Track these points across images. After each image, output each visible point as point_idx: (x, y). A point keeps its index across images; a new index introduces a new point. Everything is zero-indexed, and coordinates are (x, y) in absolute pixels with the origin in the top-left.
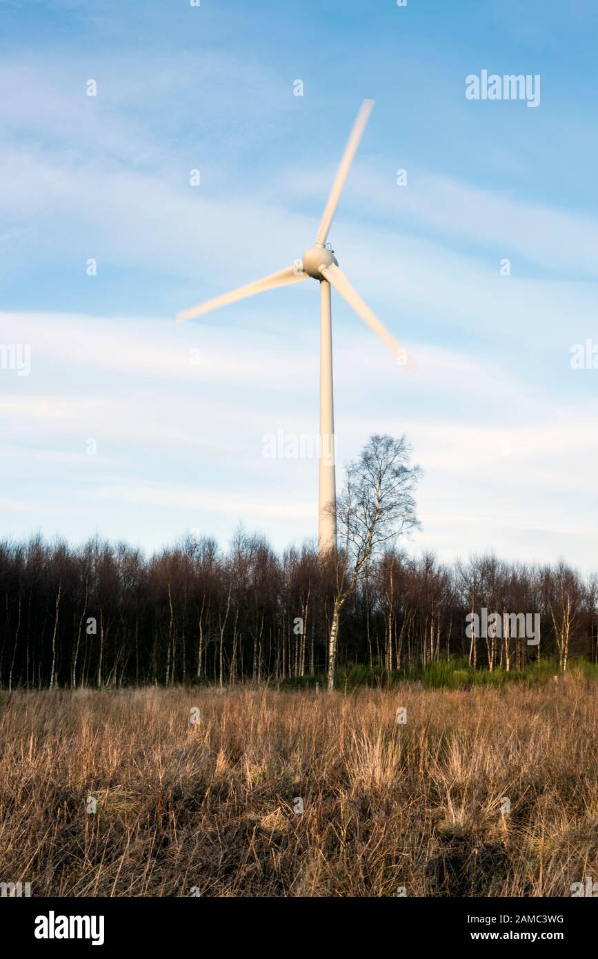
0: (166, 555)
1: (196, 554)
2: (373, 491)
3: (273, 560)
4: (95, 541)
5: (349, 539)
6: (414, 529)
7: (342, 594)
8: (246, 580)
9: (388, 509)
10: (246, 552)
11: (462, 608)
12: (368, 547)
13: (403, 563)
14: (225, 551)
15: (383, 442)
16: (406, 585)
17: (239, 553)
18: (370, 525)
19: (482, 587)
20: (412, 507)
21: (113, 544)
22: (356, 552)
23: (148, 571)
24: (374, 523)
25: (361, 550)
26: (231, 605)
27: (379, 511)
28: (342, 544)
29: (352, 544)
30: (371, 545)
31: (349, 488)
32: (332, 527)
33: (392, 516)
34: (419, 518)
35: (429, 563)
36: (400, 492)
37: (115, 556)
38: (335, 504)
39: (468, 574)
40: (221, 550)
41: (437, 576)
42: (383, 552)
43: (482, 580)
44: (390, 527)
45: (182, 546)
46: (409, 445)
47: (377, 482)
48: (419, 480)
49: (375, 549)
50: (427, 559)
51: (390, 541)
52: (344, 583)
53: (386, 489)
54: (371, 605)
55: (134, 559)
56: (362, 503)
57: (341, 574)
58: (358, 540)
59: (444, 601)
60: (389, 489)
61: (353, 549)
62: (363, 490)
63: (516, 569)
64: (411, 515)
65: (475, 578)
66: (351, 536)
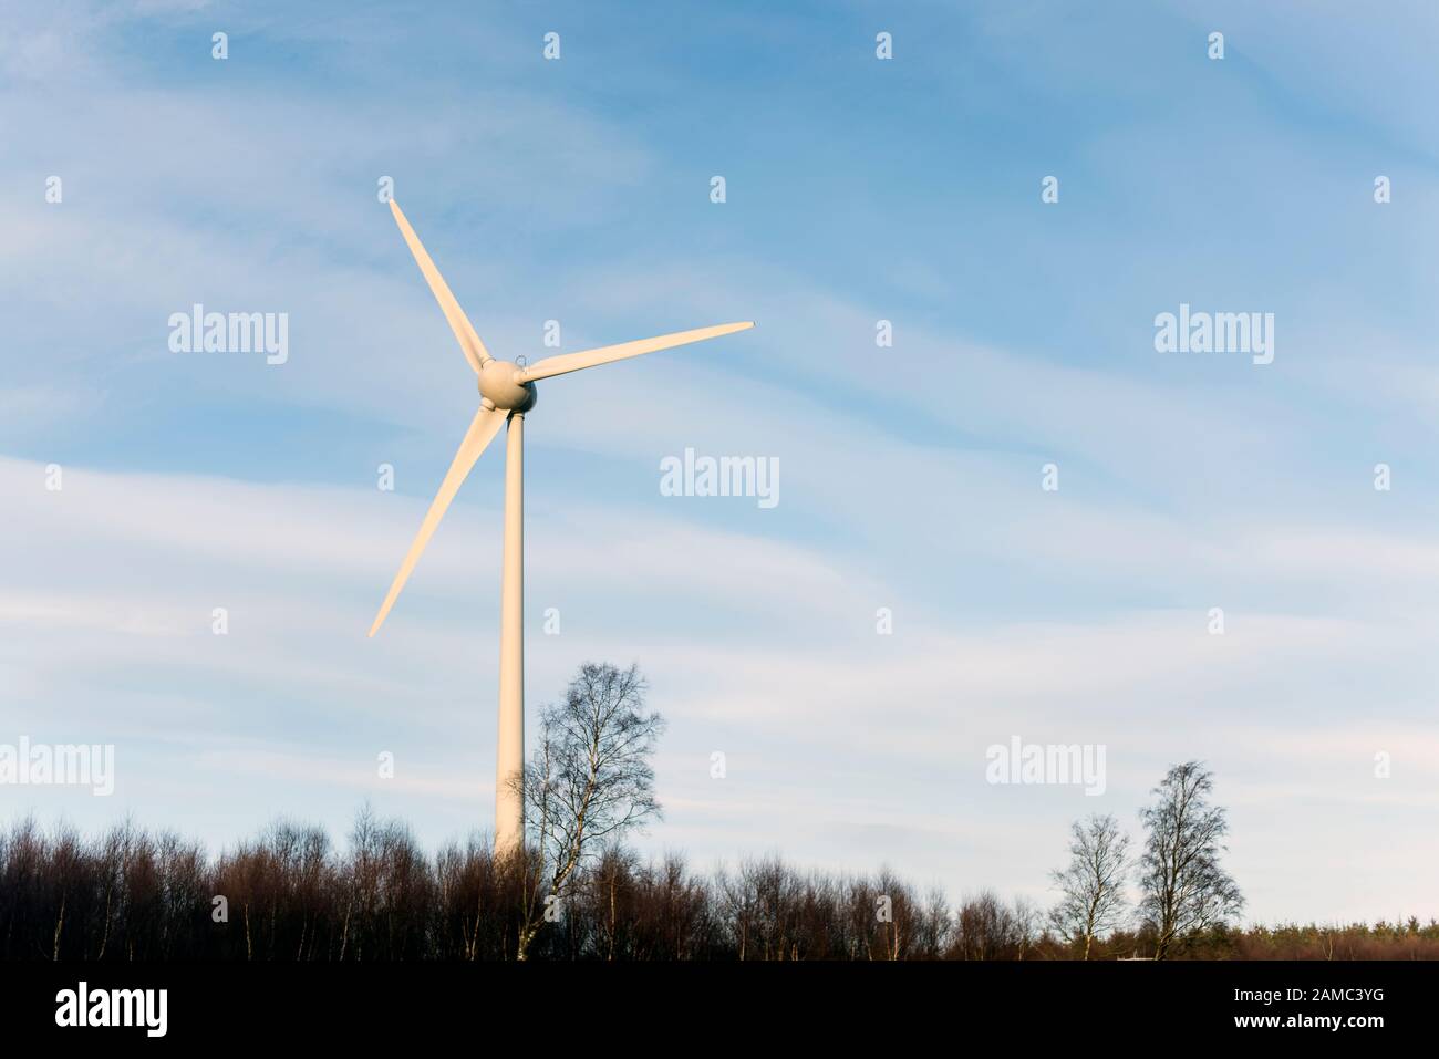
0: (243, 857)
1: (294, 855)
2: (584, 755)
3: (422, 866)
4: (124, 832)
5: (544, 832)
6: (651, 817)
7: (532, 921)
8: (374, 900)
9: (609, 783)
10: (376, 852)
11: (726, 945)
12: (576, 847)
13: (632, 872)
14: (341, 852)
15: (601, 675)
16: (636, 908)
17: (365, 853)
18: (578, 810)
19: (758, 912)
20: (647, 780)
21: (155, 837)
22: (556, 853)
23: (211, 883)
24: (585, 807)
25: (565, 851)
26: (349, 940)
27: (595, 787)
28: (533, 841)
29: (549, 841)
30: (580, 843)
31: (546, 749)
32: (518, 812)
33: (615, 795)
34: (658, 799)
35: (674, 872)
36: (628, 757)
37: (157, 856)
38: (523, 775)
39: (737, 892)
40: (334, 848)
41: (687, 894)
42: (600, 854)
43: (758, 900)
44: (610, 813)
45: (271, 843)
46: (643, 681)
47: (592, 739)
48: (659, 738)
49: (588, 849)
50: (672, 865)
51: (611, 836)
52: (536, 904)
53: (605, 751)
54: (580, 941)
55: (190, 862)
56: (567, 774)
57: (531, 889)
58: (560, 834)
59: (697, 935)
60: (611, 752)
61: (551, 849)
62: (567, 752)
63: (813, 884)
64: (646, 793)
65: (748, 897)
66: (549, 827)
